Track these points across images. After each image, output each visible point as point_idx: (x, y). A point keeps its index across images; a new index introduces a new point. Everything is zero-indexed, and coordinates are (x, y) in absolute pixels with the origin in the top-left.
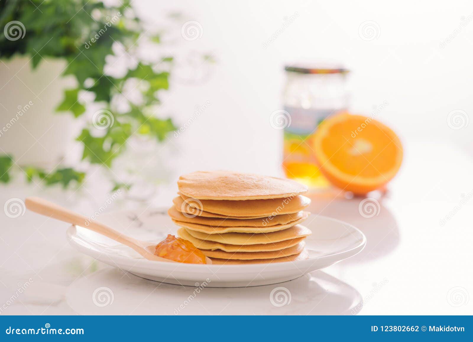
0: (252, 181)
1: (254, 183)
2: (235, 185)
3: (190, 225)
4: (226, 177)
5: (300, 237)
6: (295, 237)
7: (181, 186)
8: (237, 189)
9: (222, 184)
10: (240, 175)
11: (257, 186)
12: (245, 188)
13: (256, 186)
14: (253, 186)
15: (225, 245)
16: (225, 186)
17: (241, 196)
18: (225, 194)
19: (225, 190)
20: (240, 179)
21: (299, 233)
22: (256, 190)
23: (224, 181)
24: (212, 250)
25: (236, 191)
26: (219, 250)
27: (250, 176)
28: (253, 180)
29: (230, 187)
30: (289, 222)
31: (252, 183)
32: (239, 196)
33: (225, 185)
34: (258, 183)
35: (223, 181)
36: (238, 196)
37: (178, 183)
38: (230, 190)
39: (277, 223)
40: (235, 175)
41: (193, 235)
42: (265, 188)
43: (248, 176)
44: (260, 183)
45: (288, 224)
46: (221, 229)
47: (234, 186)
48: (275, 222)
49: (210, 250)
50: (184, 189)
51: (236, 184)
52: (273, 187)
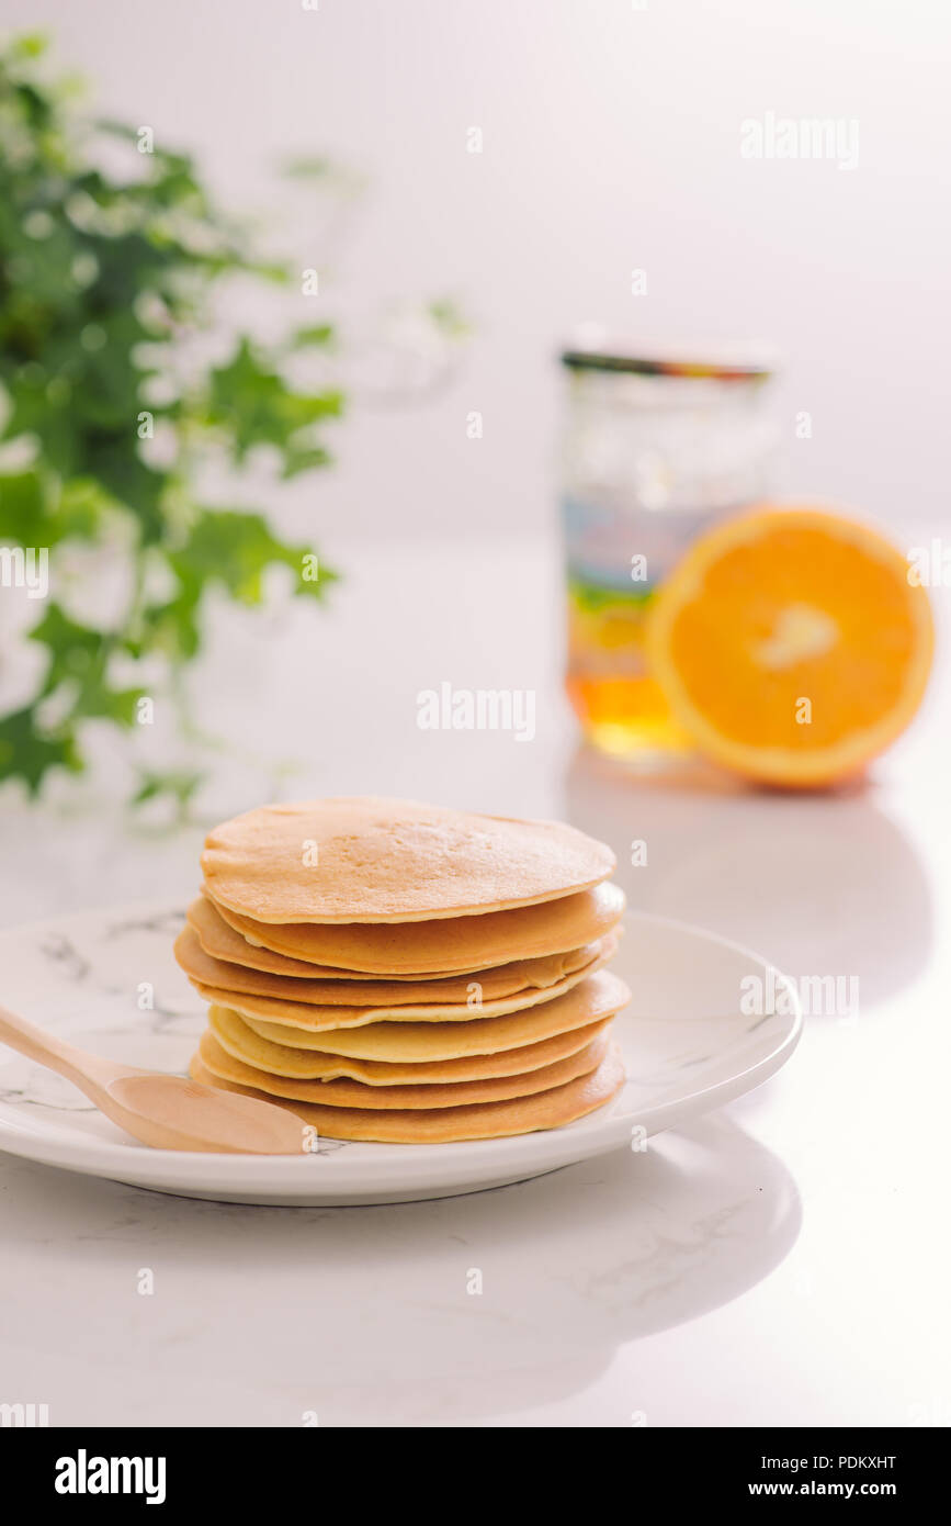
0: (438, 848)
1: (445, 856)
2: (387, 868)
3: (249, 1001)
4: (354, 838)
5: (596, 1020)
6: (583, 1024)
7: (212, 873)
8: (392, 881)
9: (344, 864)
10: (398, 825)
11: (458, 869)
12: (416, 877)
13: (452, 867)
14: (441, 869)
15: (364, 1064)
16: (353, 872)
17: (407, 910)
18: (356, 905)
19: (356, 887)
20: (399, 842)
21: (595, 1006)
22: (455, 883)
23: (349, 854)
24: (324, 1081)
25: (390, 891)
26: (344, 1081)
27: (430, 829)
28: (441, 845)
29: (370, 874)
30: (562, 976)
31: (437, 856)
32: (403, 909)
33: (353, 868)
34: (458, 853)
35: (346, 851)
36: (397, 910)
37: (204, 865)
38: (371, 887)
39: (526, 984)
40: (382, 826)
41: (259, 1031)
42: (479, 872)
43: (424, 828)
44: (462, 853)
45: (559, 982)
46: (350, 1013)
47: (383, 872)
48: (519, 981)
49: (317, 1081)
50: (223, 885)
51: (387, 862)
52: (506, 868)
